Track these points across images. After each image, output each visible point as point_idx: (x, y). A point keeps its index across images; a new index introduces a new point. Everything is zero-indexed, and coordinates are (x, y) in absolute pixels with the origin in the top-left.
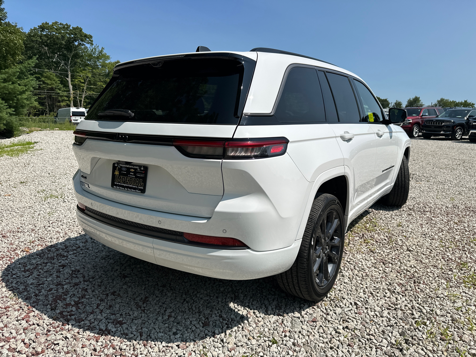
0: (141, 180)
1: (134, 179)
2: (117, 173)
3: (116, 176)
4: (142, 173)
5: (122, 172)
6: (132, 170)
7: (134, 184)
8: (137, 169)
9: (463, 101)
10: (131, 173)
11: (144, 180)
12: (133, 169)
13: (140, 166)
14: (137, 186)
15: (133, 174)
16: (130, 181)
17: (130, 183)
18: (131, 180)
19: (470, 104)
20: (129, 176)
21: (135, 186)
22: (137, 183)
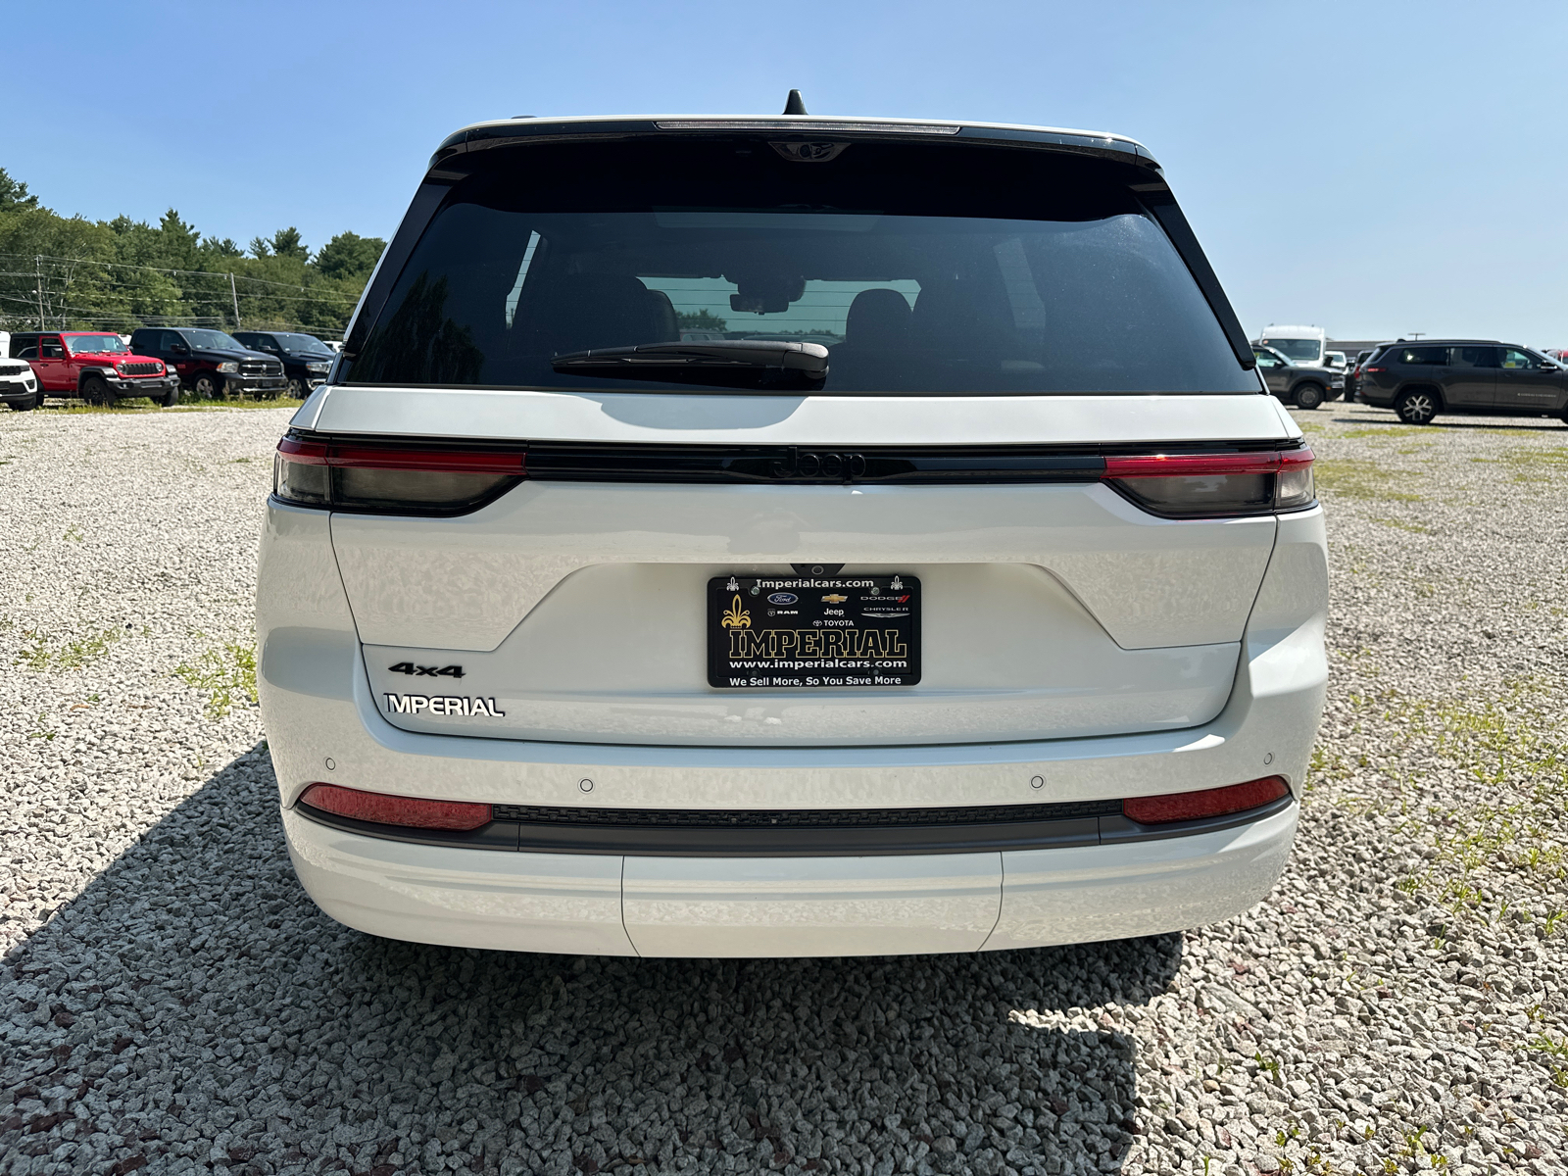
0: (892, 635)
1: (852, 635)
2: (737, 620)
3: (736, 635)
4: (894, 604)
5: (771, 613)
6: (835, 598)
7: (852, 652)
8: (866, 591)
9: (699, 314)
10: (828, 612)
11: (910, 632)
12: (841, 591)
13: (883, 579)
14: (872, 660)
15: (841, 613)
16: (828, 644)
17: (826, 653)
18: (832, 638)
19: (714, 320)
20: (817, 623)
21: (856, 660)
22: (867, 648)
